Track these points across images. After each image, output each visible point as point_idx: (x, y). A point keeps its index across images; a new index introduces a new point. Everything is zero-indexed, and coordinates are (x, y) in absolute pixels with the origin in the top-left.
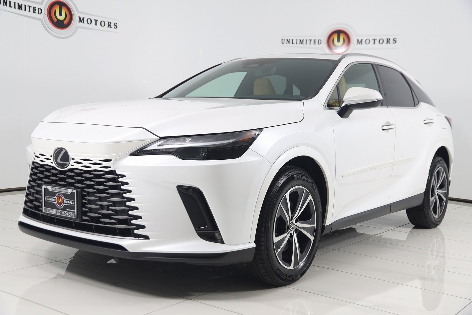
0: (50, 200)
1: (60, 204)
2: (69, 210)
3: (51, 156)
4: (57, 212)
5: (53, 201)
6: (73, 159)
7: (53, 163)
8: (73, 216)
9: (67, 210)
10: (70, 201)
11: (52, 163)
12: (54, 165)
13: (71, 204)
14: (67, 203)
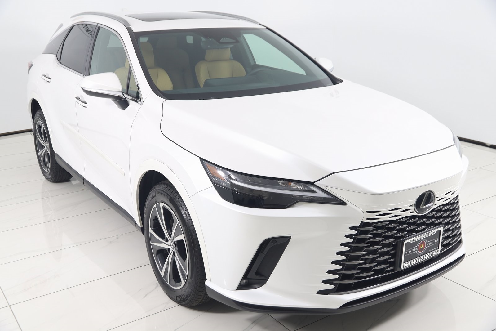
0: (411, 252)
1: (421, 250)
2: (431, 250)
3: (411, 206)
4: (419, 260)
5: (414, 251)
6: (437, 197)
7: (415, 212)
8: (436, 253)
9: (430, 251)
10: (433, 241)
11: (412, 212)
12: (415, 214)
13: (434, 243)
14: (431, 245)
